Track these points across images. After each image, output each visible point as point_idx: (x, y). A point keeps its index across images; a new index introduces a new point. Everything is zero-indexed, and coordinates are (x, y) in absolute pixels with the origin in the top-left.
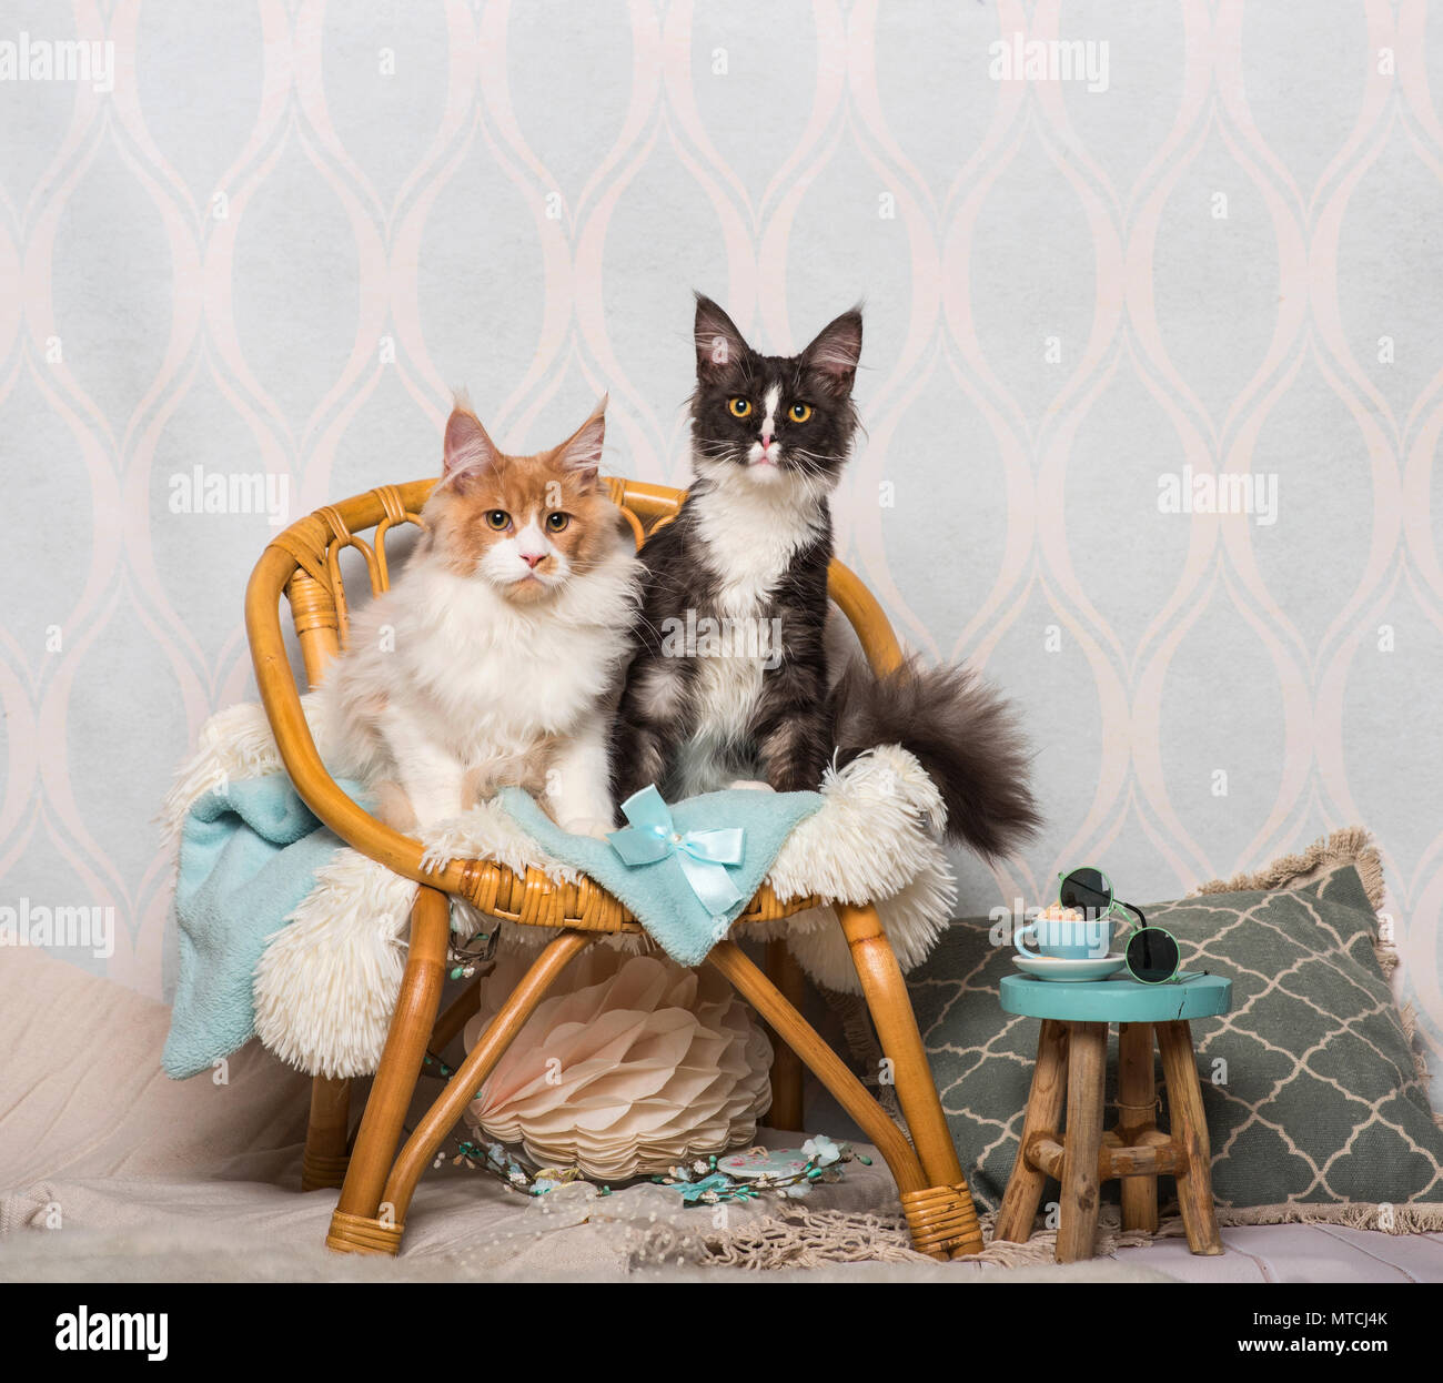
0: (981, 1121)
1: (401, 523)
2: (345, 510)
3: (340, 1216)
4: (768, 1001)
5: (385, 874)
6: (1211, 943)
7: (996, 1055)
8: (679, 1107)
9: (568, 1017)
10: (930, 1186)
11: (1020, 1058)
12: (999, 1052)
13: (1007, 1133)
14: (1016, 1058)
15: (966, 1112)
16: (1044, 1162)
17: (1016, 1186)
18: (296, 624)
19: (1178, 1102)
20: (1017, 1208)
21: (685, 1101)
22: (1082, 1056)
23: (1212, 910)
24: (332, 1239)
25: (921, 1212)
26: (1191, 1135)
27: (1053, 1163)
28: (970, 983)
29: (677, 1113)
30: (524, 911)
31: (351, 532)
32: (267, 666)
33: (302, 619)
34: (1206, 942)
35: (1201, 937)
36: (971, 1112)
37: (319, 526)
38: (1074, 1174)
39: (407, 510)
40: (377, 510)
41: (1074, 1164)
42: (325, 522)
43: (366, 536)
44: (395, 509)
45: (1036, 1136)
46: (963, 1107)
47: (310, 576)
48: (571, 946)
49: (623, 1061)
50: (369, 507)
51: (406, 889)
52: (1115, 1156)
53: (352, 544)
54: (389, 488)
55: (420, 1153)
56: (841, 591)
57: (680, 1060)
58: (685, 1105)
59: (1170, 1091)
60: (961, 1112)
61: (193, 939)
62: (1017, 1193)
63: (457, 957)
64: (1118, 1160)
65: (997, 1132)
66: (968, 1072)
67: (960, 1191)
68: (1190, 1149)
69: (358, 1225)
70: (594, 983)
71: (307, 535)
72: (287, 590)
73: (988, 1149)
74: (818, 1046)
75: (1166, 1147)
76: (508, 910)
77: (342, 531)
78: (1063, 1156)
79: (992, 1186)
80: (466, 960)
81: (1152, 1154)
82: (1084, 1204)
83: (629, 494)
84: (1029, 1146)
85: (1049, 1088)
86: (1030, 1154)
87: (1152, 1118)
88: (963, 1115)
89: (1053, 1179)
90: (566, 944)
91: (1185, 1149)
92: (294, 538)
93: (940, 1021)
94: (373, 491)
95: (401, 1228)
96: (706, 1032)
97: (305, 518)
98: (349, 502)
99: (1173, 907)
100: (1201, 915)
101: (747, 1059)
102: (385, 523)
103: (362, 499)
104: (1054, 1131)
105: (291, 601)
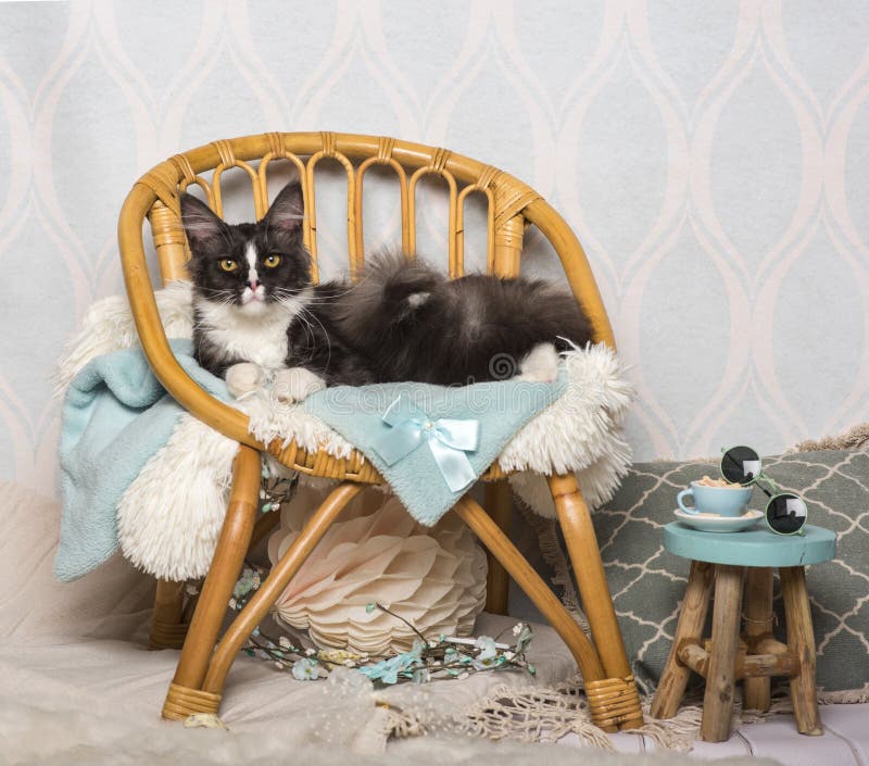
0: (641, 622)
1: (231, 167)
2: (191, 157)
3: (176, 687)
4: (492, 537)
5: (215, 435)
6: (809, 491)
7: (653, 572)
8: (423, 609)
9: (345, 539)
10: (606, 677)
11: (670, 575)
12: (655, 569)
13: (661, 632)
14: (667, 574)
15: (630, 614)
16: (692, 662)
17: (669, 676)
18: (155, 240)
19: (794, 622)
20: (669, 692)
21: (428, 605)
22: (725, 589)
23: (809, 464)
24: (169, 704)
25: (599, 697)
26: (803, 648)
27: (699, 663)
28: (632, 514)
29: (422, 614)
30: (316, 467)
31: (196, 173)
32: (132, 274)
33: (159, 237)
34: (805, 490)
35: (801, 486)
36: (634, 615)
37: (174, 170)
38: (716, 675)
39: (236, 158)
40: (215, 158)
41: (716, 668)
42: (177, 166)
43: (205, 176)
44: (228, 157)
45: (685, 642)
46: (628, 610)
47: (166, 206)
48: (349, 493)
49: (386, 572)
50: (209, 156)
51: (230, 448)
52: (747, 662)
53: (196, 182)
54: (224, 141)
55: (235, 643)
56: (548, 227)
57: (427, 573)
58: (428, 607)
59: (788, 613)
60: (627, 614)
61: (74, 480)
62: (669, 682)
63: (268, 497)
64: (749, 665)
65: (653, 631)
66: (632, 583)
67: (628, 682)
68: (802, 658)
69: (187, 694)
70: (364, 515)
71: (164, 176)
72: (148, 215)
73: (646, 644)
74: (527, 572)
75: (784, 656)
76: (304, 465)
77: (190, 173)
78: (708, 659)
79: (650, 672)
80: (274, 499)
81: (774, 661)
82: (724, 697)
83: (396, 150)
84: (680, 648)
85: (696, 607)
86: (681, 654)
87: (770, 629)
88: (628, 617)
89: (698, 675)
90: (346, 491)
91: (798, 658)
92: (155, 178)
93: (611, 542)
94: (212, 144)
95: (219, 697)
96: (444, 553)
97: (163, 163)
98: (196, 151)
99: (779, 461)
100: (801, 468)
101: (473, 572)
102: (220, 167)
103: (204, 149)
104: (699, 637)
105: (152, 223)
